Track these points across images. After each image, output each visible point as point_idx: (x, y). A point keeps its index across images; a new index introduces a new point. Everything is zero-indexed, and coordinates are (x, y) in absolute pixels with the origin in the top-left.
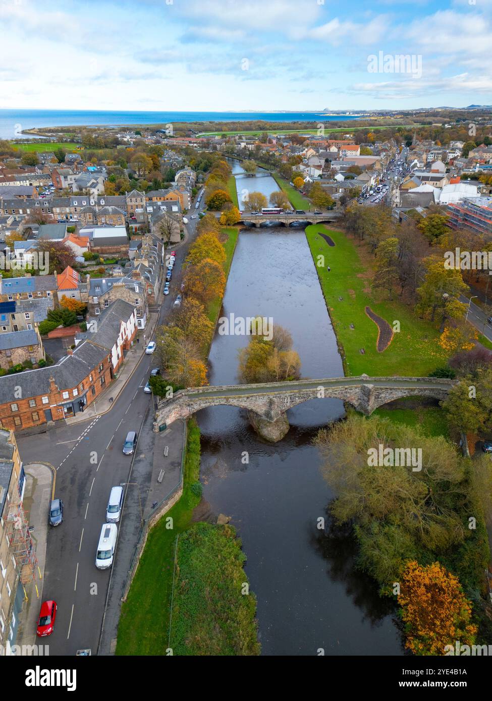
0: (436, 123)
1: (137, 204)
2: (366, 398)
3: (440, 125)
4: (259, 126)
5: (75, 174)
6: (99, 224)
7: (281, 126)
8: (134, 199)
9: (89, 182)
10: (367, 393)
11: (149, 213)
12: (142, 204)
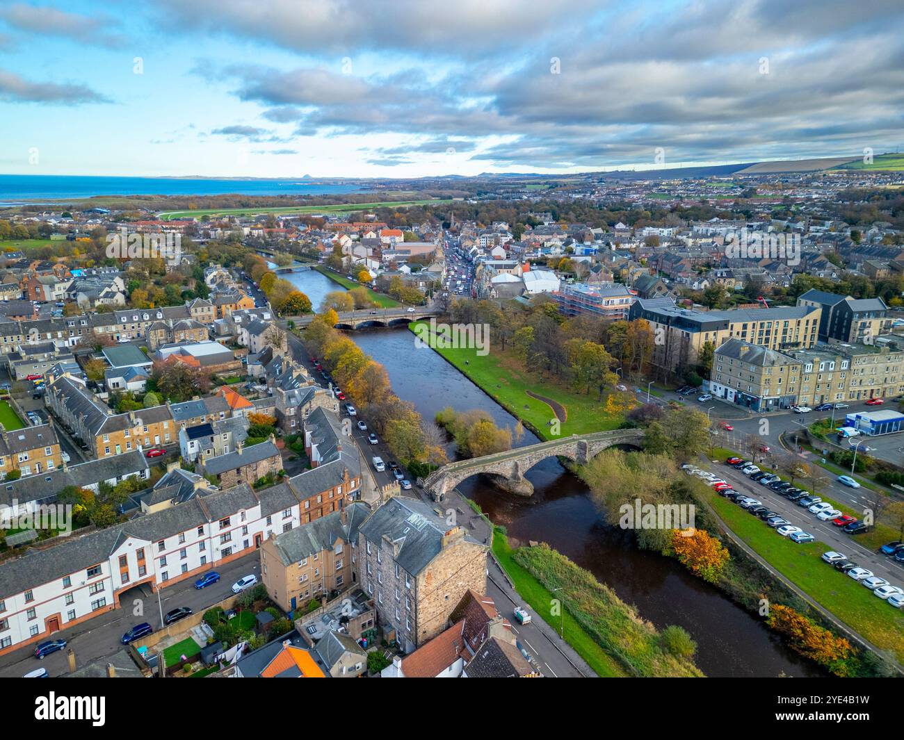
0: (456, 197)
1: (203, 314)
2: (582, 451)
3: (462, 199)
4: (239, 202)
5: (63, 281)
6: (177, 341)
7: (270, 202)
8: (199, 309)
9: (101, 291)
10: (583, 447)
11: (238, 324)
12: (209, 313)
